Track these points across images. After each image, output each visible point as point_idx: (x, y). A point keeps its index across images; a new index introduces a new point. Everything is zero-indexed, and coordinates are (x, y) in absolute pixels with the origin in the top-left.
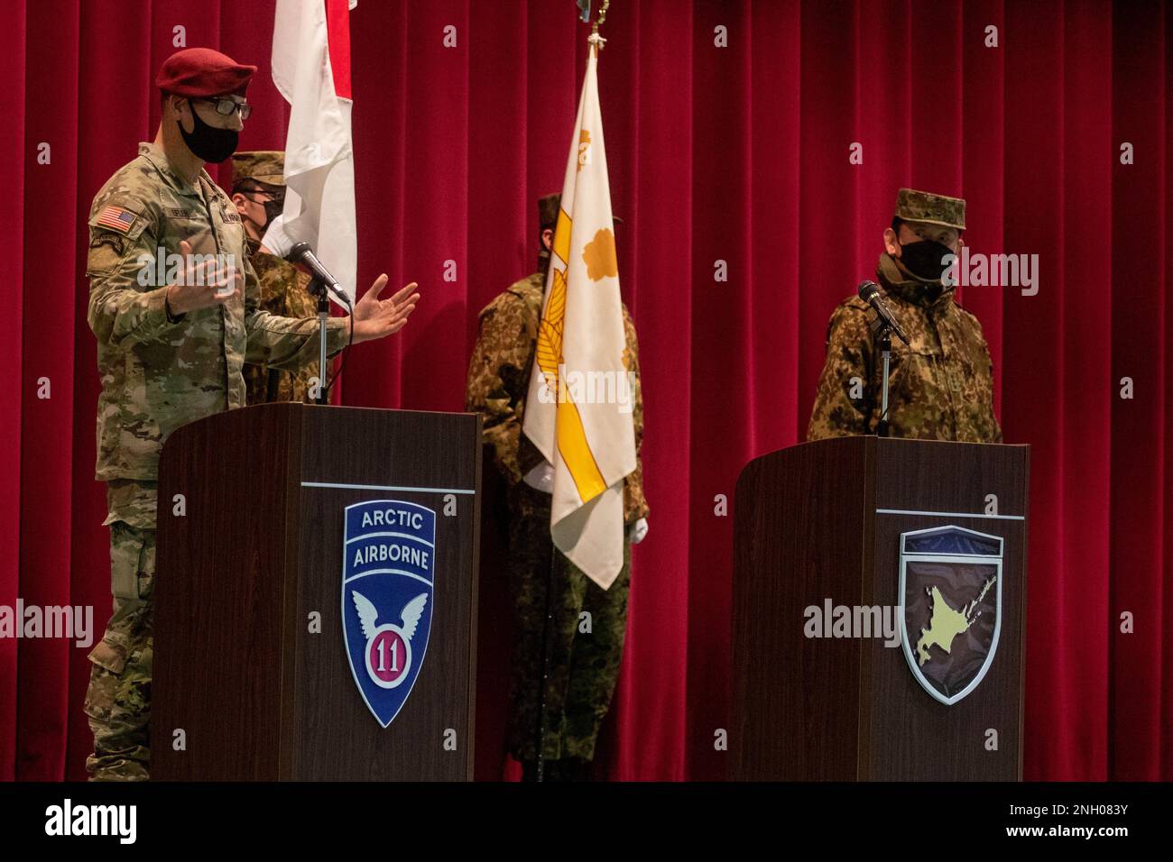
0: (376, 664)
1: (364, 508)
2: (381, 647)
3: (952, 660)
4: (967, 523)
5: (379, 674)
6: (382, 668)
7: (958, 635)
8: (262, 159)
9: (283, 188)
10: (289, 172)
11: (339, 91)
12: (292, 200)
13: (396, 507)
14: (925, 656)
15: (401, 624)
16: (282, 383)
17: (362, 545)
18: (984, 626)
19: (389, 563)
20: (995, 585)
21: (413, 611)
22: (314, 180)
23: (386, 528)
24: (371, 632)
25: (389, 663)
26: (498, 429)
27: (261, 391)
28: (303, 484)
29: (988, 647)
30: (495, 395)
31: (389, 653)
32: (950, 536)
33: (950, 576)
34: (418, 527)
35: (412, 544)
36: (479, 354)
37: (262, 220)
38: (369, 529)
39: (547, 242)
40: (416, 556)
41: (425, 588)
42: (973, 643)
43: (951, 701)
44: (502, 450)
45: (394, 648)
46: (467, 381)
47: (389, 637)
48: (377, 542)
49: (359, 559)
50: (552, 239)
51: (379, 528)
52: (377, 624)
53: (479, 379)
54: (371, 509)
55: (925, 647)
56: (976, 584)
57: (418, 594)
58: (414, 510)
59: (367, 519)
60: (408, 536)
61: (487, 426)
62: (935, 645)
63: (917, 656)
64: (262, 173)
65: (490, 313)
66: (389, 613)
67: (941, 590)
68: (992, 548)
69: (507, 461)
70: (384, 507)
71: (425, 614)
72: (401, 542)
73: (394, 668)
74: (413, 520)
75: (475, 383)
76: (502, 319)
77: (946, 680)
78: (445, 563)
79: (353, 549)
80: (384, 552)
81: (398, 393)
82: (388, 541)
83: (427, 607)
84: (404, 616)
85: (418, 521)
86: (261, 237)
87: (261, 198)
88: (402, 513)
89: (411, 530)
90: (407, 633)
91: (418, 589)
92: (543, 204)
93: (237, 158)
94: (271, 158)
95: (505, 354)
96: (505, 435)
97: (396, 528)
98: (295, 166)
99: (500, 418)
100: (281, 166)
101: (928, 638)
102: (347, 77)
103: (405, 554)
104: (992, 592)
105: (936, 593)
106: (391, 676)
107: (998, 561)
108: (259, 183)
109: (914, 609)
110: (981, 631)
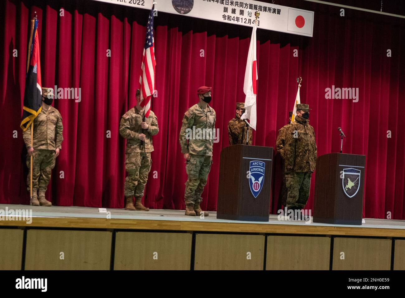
0: (254, 187)
1: (253, 162)
2: (255, 185)
3: (351, 190)
4: (354, 168)
5: (255, 189)
6: (255, 188)
7: (352, 186)
8: (241, 104)
9: (245, 109)
10: (245, 106)
11: (254, 93)
12: (246, 111)
13: (258, 162)
14: (347, 189)
15: (259, 181)
16: (243, 141)
17: (253, 168)
18: (357, 185)
19: (257, 171)
20: (359, 178)
21: (261, 179)
22: (250, 107)
23: (257, 165)
24: (254, 182)
25: (256, 187)
26: (281, 150)
27: (240, 142)
28: (243, 158)
29: (357, 188)
30: (281, 144)
31: (256, 186)
32: (352, 170)
33: (351, 177)
34: (262, 165)
35: (261, 168)
36: (278, 137)
37: (241, 114)
38: (254, 165)
39: (290, 119)
40: (261, 170)
41: (263, 175)
42: (355, 188)
43: (351, 197)
44: (281, 153)
45: (257, 185)
46: (276, 142)
47: (257, 183)
48: (255, 168)
49: (252, 170)
50: (291, 119)
51: (255, 165)
52: (255, 181)
53: (278, 141)
54: (254, 162)
55: (347, 188)
56: (356, 178)
57: (262, 176)
58: (261, 163)
59: (253, 164)
60: (260, 167)
61: (279, 149)
62: (348, 188)
63: (345, 189)
64: (241, 106)
65: (280, 131)
66: (257, 179)
67: (350, 179)
68: (359, 172)
69: (282, 155)
70: (256, 162)
71: (263, 180)
72: (259, 168)
73: (257, 188)
74: (261, 164)
75: (277, 142)
76: (282, 132)
77: (350, 194)
78: (266, 172)
79: (251, 169)
80: (256, 169)
81: (264, 144)
82: (257, 168)
83: (263, 178)
84: (259, 180)
85: (262, 164)
86: (241, 117)
87: (241, 111)
88: (259, 163)
89: (261, 166)
90: (260, 182)
91: (262, 175)
92: (290, 113)
93: (237, 104)
94: (243, 104)
95: (282, 137)
96: (282, 151)
97: (258, 165)
98: (246, 105)
99: (282, 148)
100: (244, 105)
101: (347, 186)
102: (256, 91)
103: (260, 170)
104: (358, 179)
105: (349, 179)
106: (256, 189)
107: (359, 174)
108: (240, 108)
109: (345, 182)
110: (356, 186)
